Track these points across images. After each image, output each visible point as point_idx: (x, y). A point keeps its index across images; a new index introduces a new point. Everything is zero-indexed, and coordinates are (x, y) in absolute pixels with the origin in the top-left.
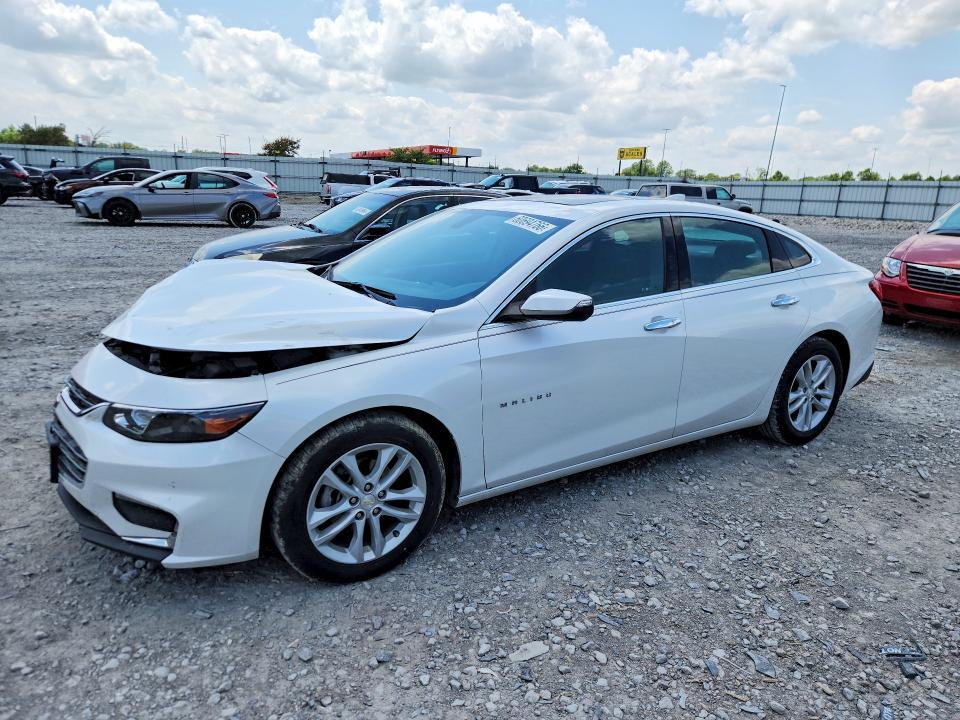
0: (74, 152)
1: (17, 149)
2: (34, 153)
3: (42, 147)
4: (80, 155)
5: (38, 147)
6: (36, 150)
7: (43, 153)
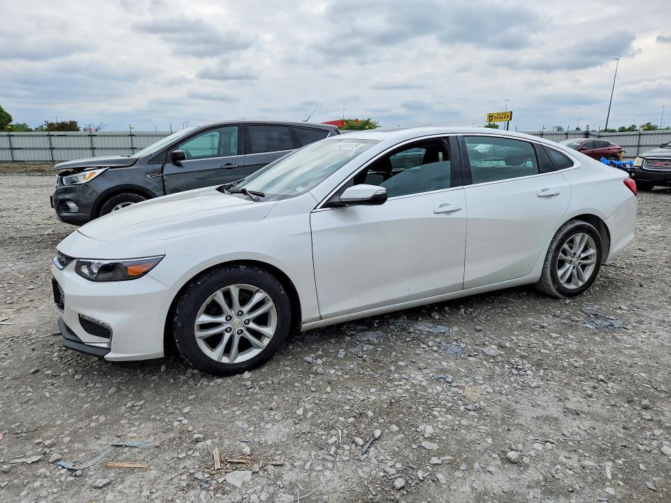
0: (89, 136)
1: (43, 136)
2: (56, 138)
3: (63, 133)
4: (94, 138)
5: (59, 133)
6: (58, 136)
7: (64, 138)
